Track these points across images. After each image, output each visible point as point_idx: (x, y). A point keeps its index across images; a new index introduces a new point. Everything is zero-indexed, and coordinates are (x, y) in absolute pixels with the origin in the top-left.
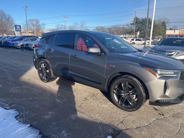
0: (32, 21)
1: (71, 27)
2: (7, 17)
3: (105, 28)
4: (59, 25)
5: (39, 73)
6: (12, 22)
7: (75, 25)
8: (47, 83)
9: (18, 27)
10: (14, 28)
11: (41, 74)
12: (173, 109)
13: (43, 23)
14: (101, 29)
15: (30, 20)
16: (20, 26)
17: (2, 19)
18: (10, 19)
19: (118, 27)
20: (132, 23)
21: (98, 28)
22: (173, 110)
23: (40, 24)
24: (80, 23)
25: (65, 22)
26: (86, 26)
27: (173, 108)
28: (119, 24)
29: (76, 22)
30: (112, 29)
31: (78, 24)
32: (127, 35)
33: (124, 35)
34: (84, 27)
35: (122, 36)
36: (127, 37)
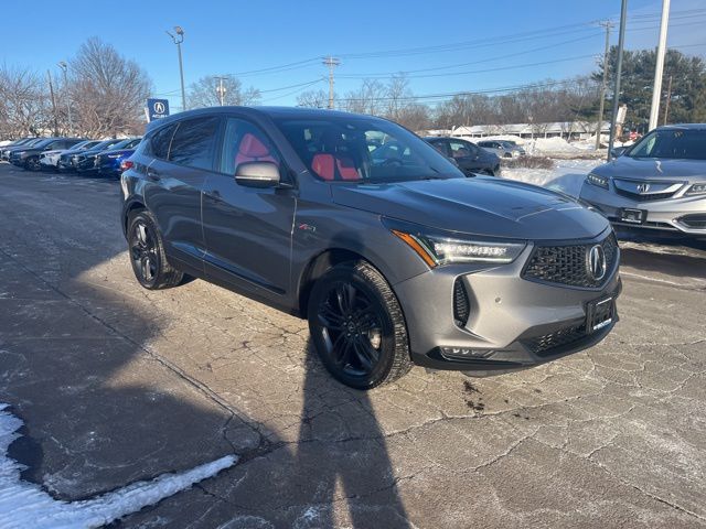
0: (214, 85)
1: (353, 101)
2: (127, 70)
3: (486, 98)
4: (309, 95)
5: (134, 259)
6: (144, 88)
7: (370, 92)
8: (155, 292)
9: (159, 106)
10: (147, 110)
11: (139, 262)
12: (538, 391)
13: (252, 88)
14: (474, 100)
15: (208, 81)
16: (165, 102)
17: (110, 80)
18: (139, 77)
19: (540, 91)
20: (599, 70)
21: (460, 98)
22: (536, 395)
23: (241, 92)
24: (386, 83)
25: (328, 79)
26: (409, 92)
27: (541, 388)
28: (548, 80)
29: (372, 81)
30: (518, 99)
31: (379, 87)
32: (577, 124)
33: (566, 123)
34: (402, 95)
35: (556, 127)
36: (578, 131)
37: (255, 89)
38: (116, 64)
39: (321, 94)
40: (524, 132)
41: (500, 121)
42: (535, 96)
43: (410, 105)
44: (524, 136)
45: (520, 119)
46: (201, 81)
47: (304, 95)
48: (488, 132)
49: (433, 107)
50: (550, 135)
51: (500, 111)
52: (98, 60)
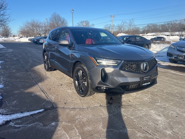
0: (83, 23)
2: (62, 20)
3: (157, 25)
4: (107, 25)
6: (66, 24)
7: (124, 24)
13: (92, 24)
14: (153, 26)
17: (58, 23)
18: (65, 22)
19: (173, 23)
21: (149, 25)
23: (90, 25)
24: (128, 22)
25: (112, 21)
28: (176, 20)
29: (124, 21)
30: (166, 25)
31: (126, 23)
32: (183, 32)
33: (180, 32)
34: (132, 25)
35: (177, 33)
36: (184, 34)
37: (93, 24)
38: (60, 19)
39: (110, 25)
40: (168, 34)
41: (161, 31)
42: (171, 24)
43: (134, 27)
44: (167, 35)
45: (167, 31)
46: (80, 22)
47: (106, 25)
48: (157, 35)
49: (141, 28)
50: (175, 35)
51: (161, 29)
52: (56, 18)
